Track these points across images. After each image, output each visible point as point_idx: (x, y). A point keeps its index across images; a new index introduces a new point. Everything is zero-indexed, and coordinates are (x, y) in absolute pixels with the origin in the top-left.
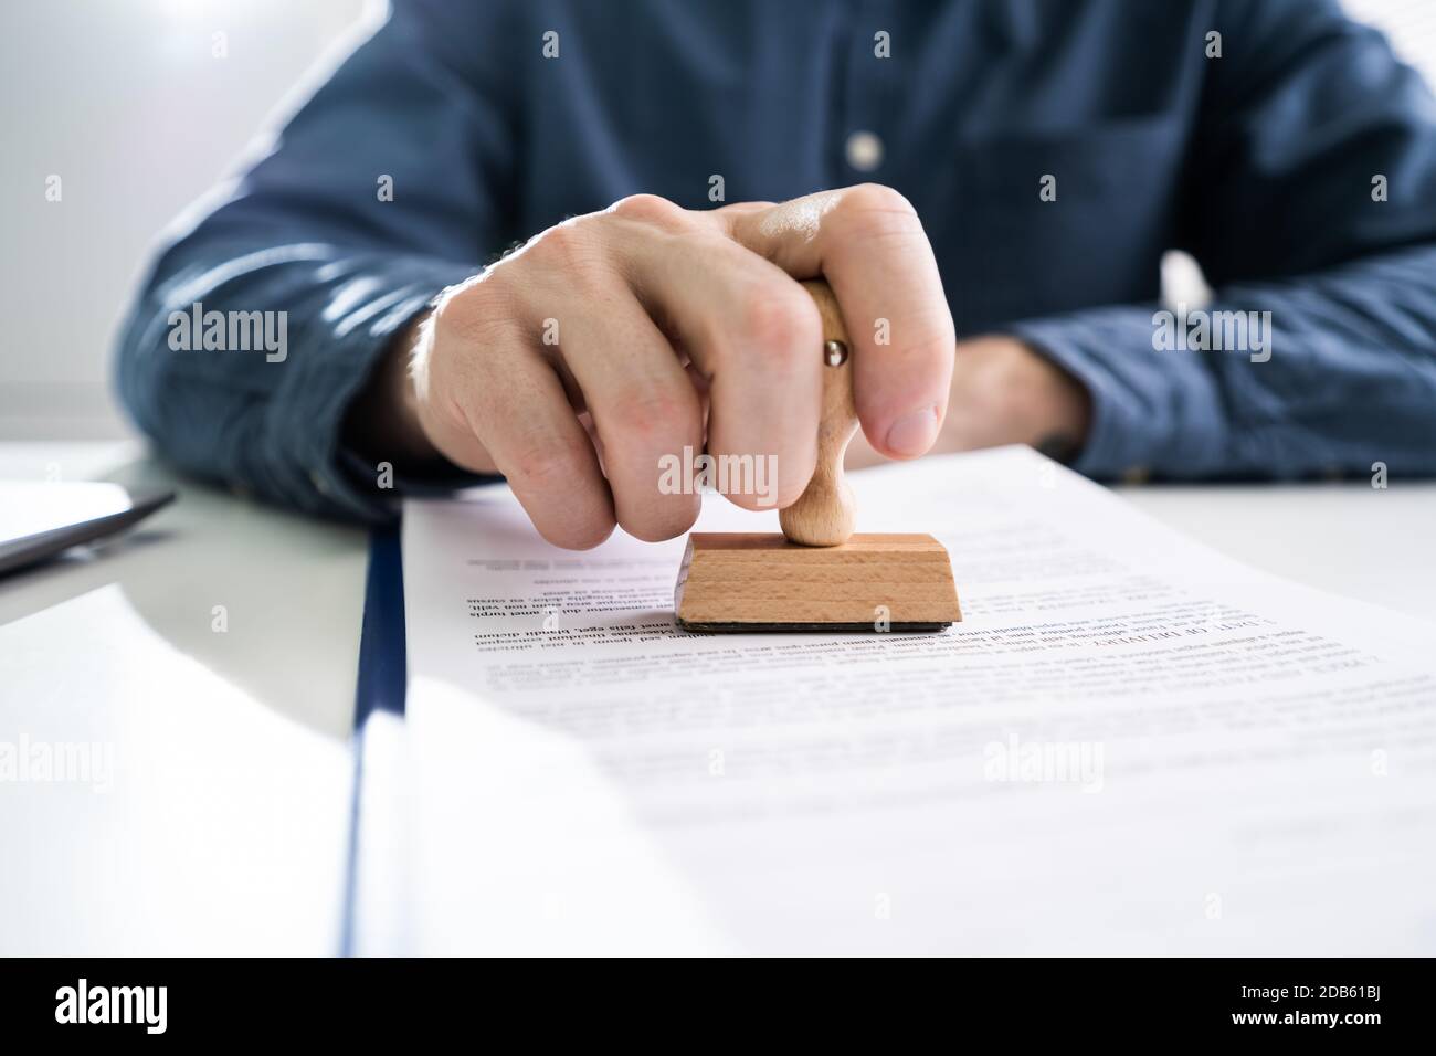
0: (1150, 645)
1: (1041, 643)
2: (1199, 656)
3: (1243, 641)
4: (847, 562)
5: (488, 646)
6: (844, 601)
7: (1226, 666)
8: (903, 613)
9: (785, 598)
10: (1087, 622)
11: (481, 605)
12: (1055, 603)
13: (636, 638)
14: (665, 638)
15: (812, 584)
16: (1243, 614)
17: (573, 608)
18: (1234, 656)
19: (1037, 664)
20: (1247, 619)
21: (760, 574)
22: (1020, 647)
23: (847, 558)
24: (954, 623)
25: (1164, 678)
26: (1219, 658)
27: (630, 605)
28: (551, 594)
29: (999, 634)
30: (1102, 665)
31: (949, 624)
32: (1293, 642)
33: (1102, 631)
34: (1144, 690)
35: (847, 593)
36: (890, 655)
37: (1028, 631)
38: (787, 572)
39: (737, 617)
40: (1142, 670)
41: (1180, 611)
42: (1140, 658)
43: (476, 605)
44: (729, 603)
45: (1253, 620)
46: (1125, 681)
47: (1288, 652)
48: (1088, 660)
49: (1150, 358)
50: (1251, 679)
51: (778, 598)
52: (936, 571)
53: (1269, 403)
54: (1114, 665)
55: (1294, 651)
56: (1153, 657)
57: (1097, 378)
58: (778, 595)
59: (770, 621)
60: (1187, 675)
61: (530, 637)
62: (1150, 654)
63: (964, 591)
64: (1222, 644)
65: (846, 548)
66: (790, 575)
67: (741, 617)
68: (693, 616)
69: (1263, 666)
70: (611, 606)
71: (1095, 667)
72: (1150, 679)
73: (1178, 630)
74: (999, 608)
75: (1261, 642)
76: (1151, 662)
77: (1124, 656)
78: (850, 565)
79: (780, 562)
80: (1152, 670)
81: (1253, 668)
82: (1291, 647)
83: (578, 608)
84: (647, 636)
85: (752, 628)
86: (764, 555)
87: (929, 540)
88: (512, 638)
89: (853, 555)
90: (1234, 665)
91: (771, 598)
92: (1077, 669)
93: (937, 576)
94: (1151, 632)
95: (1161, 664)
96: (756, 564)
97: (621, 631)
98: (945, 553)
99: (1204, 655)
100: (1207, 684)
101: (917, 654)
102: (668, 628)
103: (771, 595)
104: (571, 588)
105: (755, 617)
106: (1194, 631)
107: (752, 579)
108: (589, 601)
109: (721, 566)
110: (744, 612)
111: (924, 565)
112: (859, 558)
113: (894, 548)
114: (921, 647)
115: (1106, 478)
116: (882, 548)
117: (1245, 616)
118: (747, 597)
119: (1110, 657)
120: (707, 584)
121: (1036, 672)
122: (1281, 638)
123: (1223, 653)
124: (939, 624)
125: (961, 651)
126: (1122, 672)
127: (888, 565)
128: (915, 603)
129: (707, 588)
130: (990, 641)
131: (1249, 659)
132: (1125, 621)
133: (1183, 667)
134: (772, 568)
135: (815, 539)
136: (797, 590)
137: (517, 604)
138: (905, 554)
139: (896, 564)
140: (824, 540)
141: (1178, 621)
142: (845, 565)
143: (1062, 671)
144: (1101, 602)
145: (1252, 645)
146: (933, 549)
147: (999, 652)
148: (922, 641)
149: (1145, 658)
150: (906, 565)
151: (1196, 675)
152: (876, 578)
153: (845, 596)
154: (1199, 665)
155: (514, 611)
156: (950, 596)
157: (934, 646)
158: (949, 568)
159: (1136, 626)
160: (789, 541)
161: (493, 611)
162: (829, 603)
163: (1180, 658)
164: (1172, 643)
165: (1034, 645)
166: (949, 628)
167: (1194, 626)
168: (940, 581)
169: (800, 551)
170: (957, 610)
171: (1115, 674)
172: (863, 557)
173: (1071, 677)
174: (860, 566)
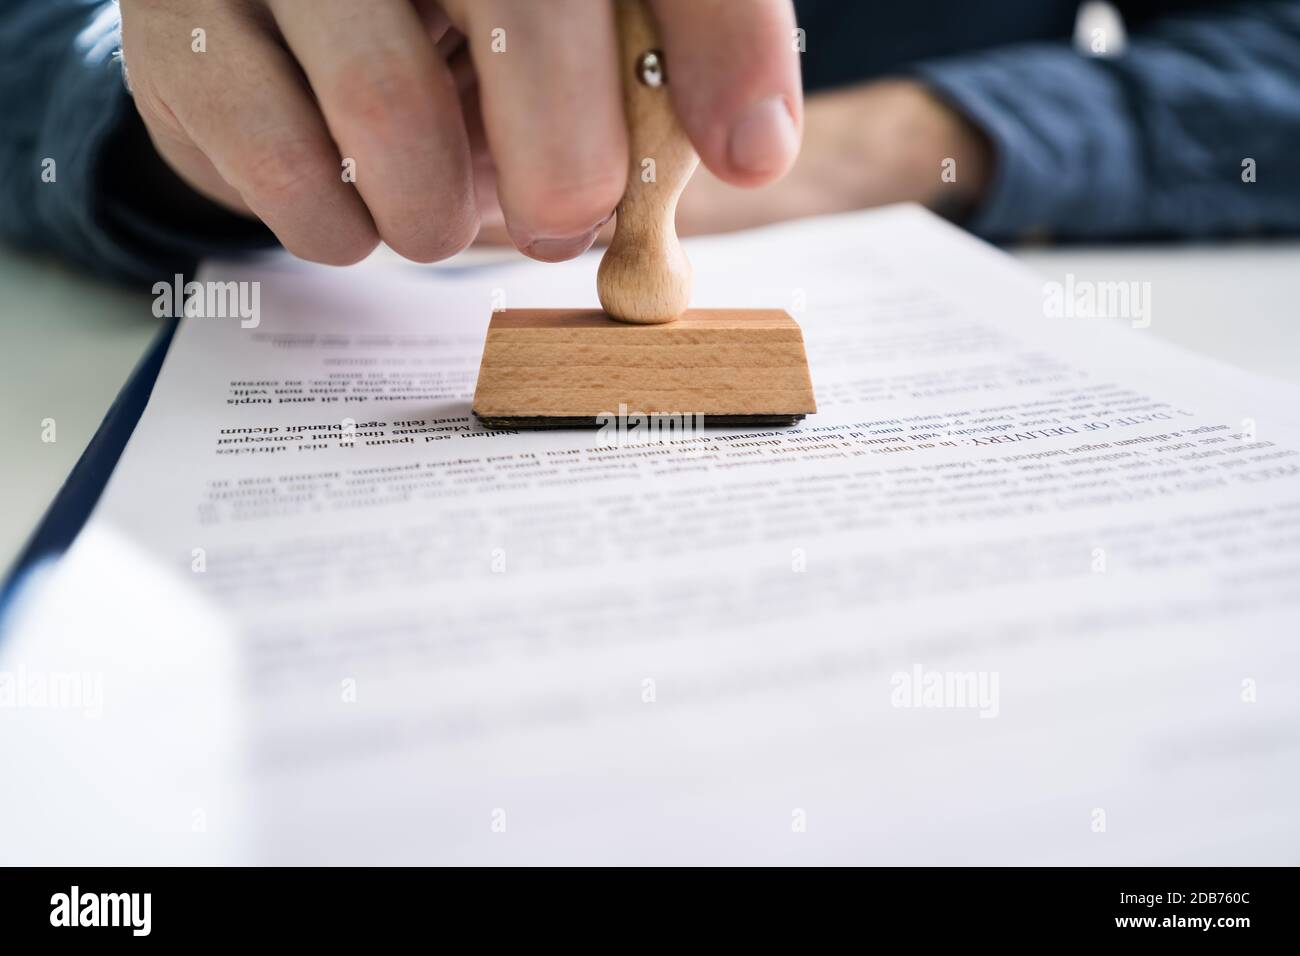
0: (1043, 444)
1: (910, 442)
2: (1098, 458)
3: (1152, 439)
4: (677, 343)
5: (233, 446)
6: (675, 389)
7: (1132, 472)
8: (744, 404)
9: (602, 386)
10: (967, 413)
11: (244, 388)
12: (932, 389)
13: (420, 438)
14: (456, 437)
15: (634, 369)
16: (1151, 402)
17: (358, 395)
18: (1142, 459)
19: (900, 471)
20: (1157, 411)
21: (571, 356)
22: (882, 446)
23: (678, 337)
24: (808, 416)
25: (1055, 490)
26: (1126, 460)
27: (429, 394)
28: (339, 375)
29: (860, 430)
30: (980, 472)
31: (801, 417)
32: (1214, 441)
33: (983, 425)
34: (1030, 508)
35: (676, 380)
36: (724, 460)
37: (896, 426)
38: (603, 356)
39: (544, 409)
40: (1029, 479)
41: (1080, 398)
42: (1028, 462)
43: (239, 388)
44: (533, 393)
45: (1165, 411)
46: (1006, 495)
47: (1207, 454)
48: (964, 465)
49: (1065, 103)
50: (1162, 490)
51: (593, 386)
52: (785, 353)
53: (1192, 154)
54: (994, 472)
55: (1215, 453)
56: (1044, 460)
57: (1006, 129)
58: (594, 382)
59: (584, 414)
60: (1083, 486)
61: (291, 434)
62: (1040, 456)
63: (821, 376)
64: (1128, 442)
65: (680, 325)
66: (607, 359)
67: (549, 410)
68: (490, 409)
69: (1178, 472)
70: (406, 394)
71: (970, 475)
72: (1038, 492)
73: (1074, 424)
74: (866, 395)
75: (1174, 441)
76: (1041, 467)
77: (1008, 460)
78: (681, 346)
79: (595, 342)
80: (1040, 479)
81: (1165, 474)
82: (1212, 447)
83: (363, 395)
84: (435, 434)
85: (565, 423)
86: (575, 335)
87: (782, 315)
88: (268, 435)
89: (684, 333)
90: (1141, 471)
91: (584, 387)
92: (948, 477)
93: (787, 359)
94: (1042, 427)
95: (1053, 471)
96: (565, 346)
97: (407, 428)
98: (798, 332)
99: (1106, 458)
100: (1108, 499)
101: (758, 457)
102: (464, 424)
103: (585, 383)
104: (365, 370)
105: (565, 410)
106: (1093, 427)
107: (561, 364)
108: (380, 386)
109: (521, 348)
110: (552, 404)
111: (769, 346)
112: (693, 337)
113: (734, 326)
114: (762, 448)
115: (1004, 240)
116: (718, 326)
117: (1155, 406)
118: (555, 386)
119: (990, 461)
120: (505, 370)
121: (899, 482)
122: (1200, 436)
123: (1129, 455)
124: (789, 417)
125: (811, 452)
126: (1004, 482)
127: (727, 346)
128: (758, 391)
129: (507, 375)
130: (849, 439)
131: (1160, 463)
132: (1011, 413)
133: (1080, 473)
134: (585, 350)
135: (637, 315)
136: (617, 377)
137: (293, 387)
138: (749, 333)
139: (737, 345)
140: (649, 316)
141: (1077, 412)
142: (674, 346)
143: (930, 480)
144: (987, 386)
145: (1164, 444)
146: (783, 326)
147: (858, 453)
148: (765, 439)
149: (1034, 461)
150: (750, 346)
151: (1094, 485)
152: (714, 363)
153: (675, 384)
154: (1098, 471)
155: (284, 396)
156: (803, 384)
157: (780, 447)
158: (802, 348)
159: (1025, 420)
160: (608, 317)
161: (257, 397)
162: (655, 393)
163: (1076, 461)
164: (1066, 442)
165: (899, 444)
166: (802, 421)
167: (1095, 420)
168: (790, 366)
169: (621, 329)
170: (810, 400)
171: (994, 484)
172: (697, 337)
173: (941, 490)
174: (693, 347)
